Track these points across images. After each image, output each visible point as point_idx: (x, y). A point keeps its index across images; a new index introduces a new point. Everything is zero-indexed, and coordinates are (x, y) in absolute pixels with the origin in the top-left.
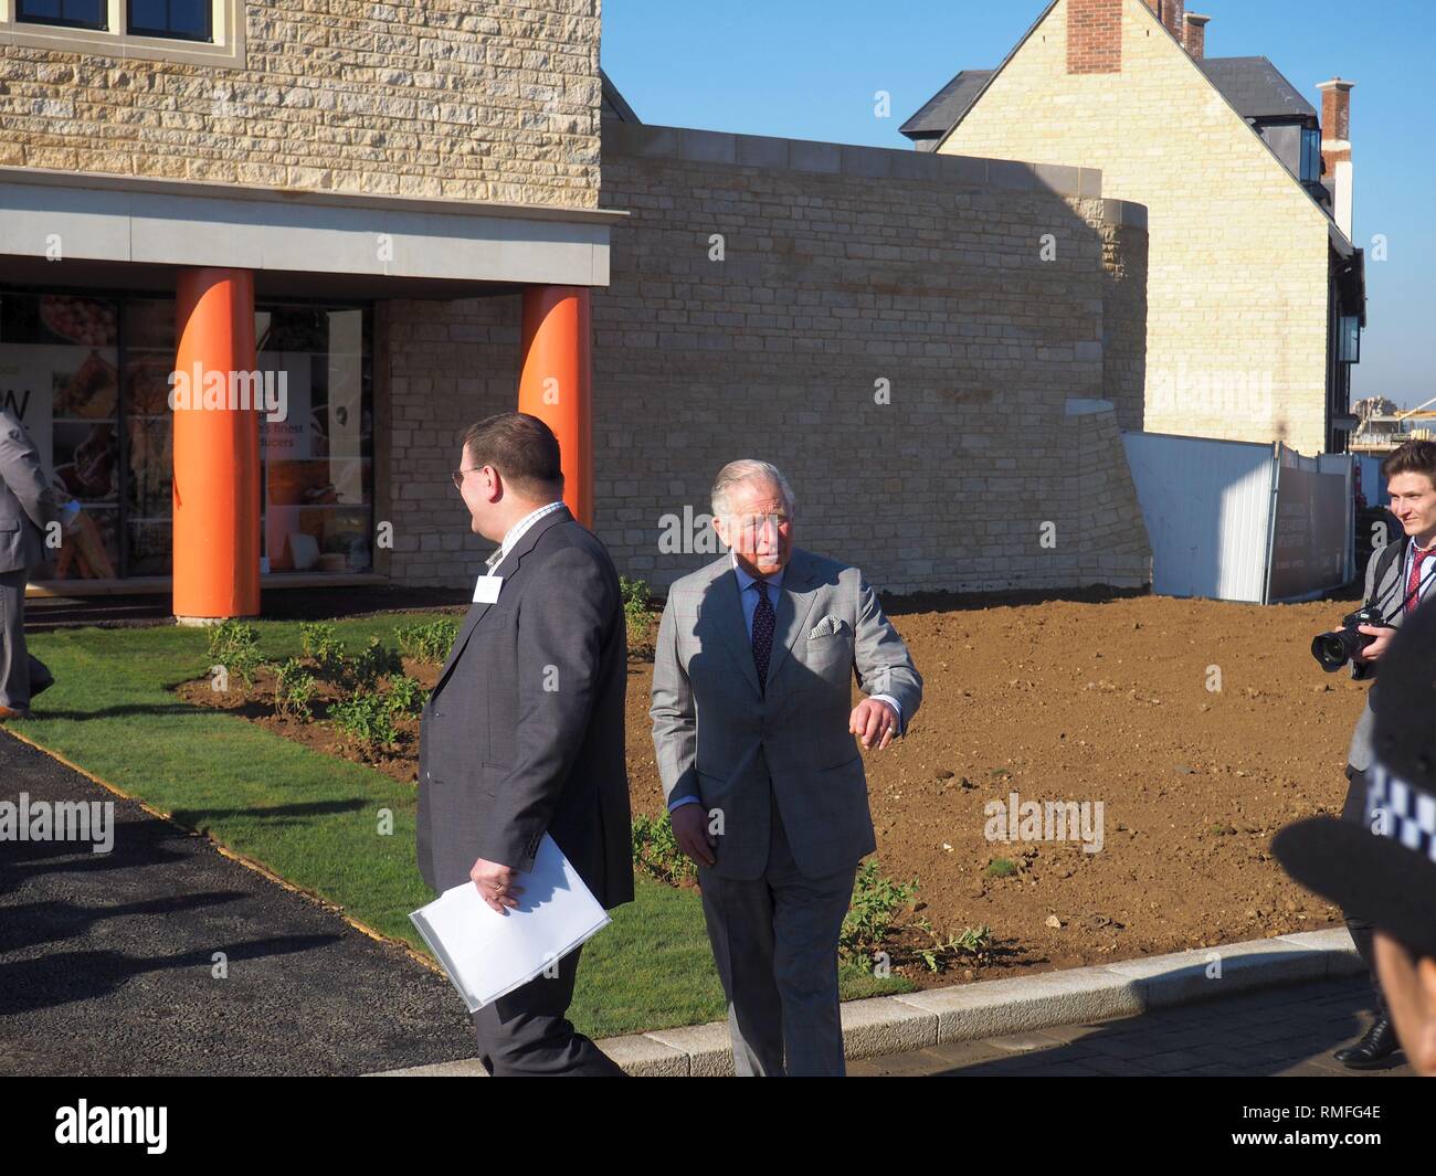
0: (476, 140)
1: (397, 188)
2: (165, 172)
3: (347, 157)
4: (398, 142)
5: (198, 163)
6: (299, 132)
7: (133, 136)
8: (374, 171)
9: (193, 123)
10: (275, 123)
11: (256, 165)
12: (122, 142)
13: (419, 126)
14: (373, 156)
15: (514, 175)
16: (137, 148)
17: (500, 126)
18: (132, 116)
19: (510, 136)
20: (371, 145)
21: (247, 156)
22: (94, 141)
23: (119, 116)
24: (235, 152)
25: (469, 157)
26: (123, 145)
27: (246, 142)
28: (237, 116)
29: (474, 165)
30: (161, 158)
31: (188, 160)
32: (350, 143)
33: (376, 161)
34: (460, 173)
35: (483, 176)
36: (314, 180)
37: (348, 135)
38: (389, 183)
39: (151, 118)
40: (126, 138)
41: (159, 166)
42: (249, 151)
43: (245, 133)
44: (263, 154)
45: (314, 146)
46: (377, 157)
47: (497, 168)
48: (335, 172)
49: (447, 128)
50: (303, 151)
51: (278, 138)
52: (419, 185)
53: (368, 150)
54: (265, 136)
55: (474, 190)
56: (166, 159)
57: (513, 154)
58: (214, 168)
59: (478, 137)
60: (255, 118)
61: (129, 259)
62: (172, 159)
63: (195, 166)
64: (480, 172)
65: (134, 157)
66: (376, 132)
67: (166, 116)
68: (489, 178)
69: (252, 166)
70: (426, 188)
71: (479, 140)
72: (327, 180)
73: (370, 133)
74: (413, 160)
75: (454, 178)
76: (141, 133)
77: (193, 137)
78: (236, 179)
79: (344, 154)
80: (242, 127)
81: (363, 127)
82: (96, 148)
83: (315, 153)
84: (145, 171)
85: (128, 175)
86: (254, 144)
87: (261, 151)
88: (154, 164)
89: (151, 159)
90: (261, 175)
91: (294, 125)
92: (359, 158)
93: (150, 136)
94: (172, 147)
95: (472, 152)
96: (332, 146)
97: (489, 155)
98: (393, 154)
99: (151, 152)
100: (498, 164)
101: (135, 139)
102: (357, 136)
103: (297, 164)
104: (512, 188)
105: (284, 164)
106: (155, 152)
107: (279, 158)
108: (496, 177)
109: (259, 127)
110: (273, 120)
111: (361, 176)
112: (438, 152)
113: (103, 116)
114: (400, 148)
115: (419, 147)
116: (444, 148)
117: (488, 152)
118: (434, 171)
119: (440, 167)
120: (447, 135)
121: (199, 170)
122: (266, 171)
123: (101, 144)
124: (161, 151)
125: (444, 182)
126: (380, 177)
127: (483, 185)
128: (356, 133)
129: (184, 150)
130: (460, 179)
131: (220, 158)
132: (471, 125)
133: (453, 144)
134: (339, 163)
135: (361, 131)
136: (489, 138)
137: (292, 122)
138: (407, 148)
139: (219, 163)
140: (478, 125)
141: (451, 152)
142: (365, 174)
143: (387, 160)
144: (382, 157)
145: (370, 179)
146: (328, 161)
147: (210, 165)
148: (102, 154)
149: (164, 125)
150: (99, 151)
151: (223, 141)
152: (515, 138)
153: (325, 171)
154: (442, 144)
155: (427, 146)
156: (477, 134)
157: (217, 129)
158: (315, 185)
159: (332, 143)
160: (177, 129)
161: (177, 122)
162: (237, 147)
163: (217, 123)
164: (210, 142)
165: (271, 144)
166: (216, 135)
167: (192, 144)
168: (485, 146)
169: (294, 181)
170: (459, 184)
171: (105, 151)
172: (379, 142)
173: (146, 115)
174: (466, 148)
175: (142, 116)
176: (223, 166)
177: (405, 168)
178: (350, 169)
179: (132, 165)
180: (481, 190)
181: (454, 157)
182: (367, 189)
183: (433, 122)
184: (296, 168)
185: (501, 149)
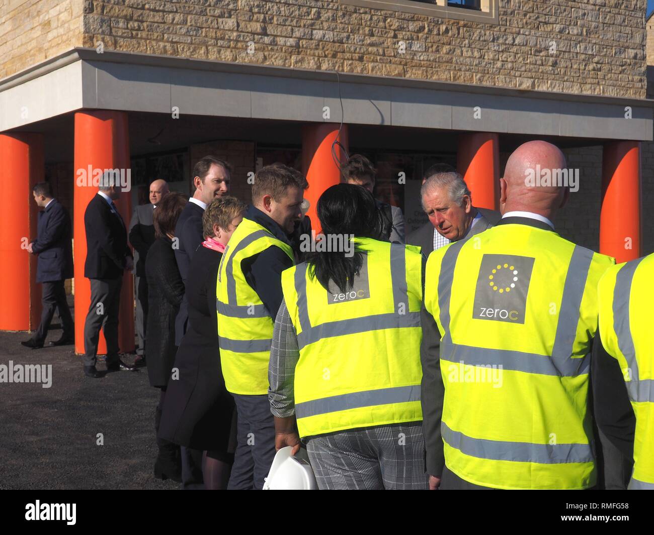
0: (596, 63)
1: (563, 89)
2: (465, 80)
3: (542, 72)
4: (563, 64)
5: (479, 75)
6: (521, 59)
7: (450, 61)
8: (553, 79)
9: (476, 54)
10: (511, 54)
11: (504, 76)
12: (446, 64)
13: (571, 55)
14: (552, 72)
15: (611, 82)
16: (453, 68)
17: (605, 55)
18: (450, 50)
19: (609, 60)
20: (551, 66)
21: (499, 72)
22: (434, 63)
23: (444, 51)
24: (495, 70)
25: (593, 72)
26: (446, 66)
27: (499, 64)
28: (495, 50)
29: (595, 76)
30: (463, 73)
31: (474, 74)
32: (543, 65)
33: (554, 74)
34: (589, 81)
35: (598, 82)
36: (528, 85)
37: (542, 60)
38: (559, 86)
39: (458, 51)
40: (448, 62)
41: (462, 77)
42: (500, 69)
43: (499, 59)
44: (506, 71)
45: (528, 66)
46: (554, 72)
47: (604, 79)
48: (536, 80)
49: (583, 56)
50: (523, 69)
51: (512, 62)
52: (572, 87)
53: (551, 68)
54: (507, 61)
55: (595, 89)
56: (465, 74)
57: (610, 71)
58: (485, 78)
59: (596, 61)
60: (502, 51)
61: (450, 128)
62: (468, 73)
63: (478, 77)
64: (597, 80)
65: (452, 72)
66: (553, 59)
67: (464, 50)
68: (601, 83)
69: (502, 77)
70: (575, 89)
71: (597, 63)
72: (533, 84)
73: (551, 59)
74: (569, 74)
75: (586, 83)
76: (454, 59)
77: (476, 62)
78: (495, 84)
79: (540, 70)
80: (497, 56)
81: (548, 56)
82: (435, 68)
83: (528, 70)
84: (456, 80)
85: (449, 82)
86: (503, 65)
87: (505, 69)
88: (460, 76)
89: (459, 74)
90: (506, 82)
91: (519, 55)
92: (547, 73)
93: (458, 61)
94: (467, 67)
95: (594, 69)
96: (536, 66)
97: (600, 71)
98: (560, 71)
99: (458, 70)
100: (604, 76)
101: (451, 63)
102: (545, 61)
103: (520, 76)
104: (611, 88)
105: (515, 76)
106: (460, 70)
107: (513, 73)
108: (604, 83)
109: (504, 56)
110: (510, 52)
111: (547, 82)
112: (579, 69)
113: (437, 51)
114: (563, 67)
115: (572, 67)
116: (582, 67)
117: (600, 70)
118: (578, 80)
119: (580, 78)
120: (583, 60)
121: (480, 79)
122: (508, 80)
123: (437, 66)
124: (463, 70)
125: (582, 85)
126: (556, 83)
127: (598, 87)
128: (545, 59)
129: (473, 68)
130: (589, 84)
131: (488, 73)
132: (593, 55)
133: (585, 65)
134: (538, 75)
135: (547, 58)
136: (601, 62)
137: (518, 54)
138: (567, 67)
139: (488, 76)
140: (596, 55)
141: (585, 69)
142: (549, 82)
143: (558, 74)
144: (556, 72)
145: (551, 84)
146: (534, 74)
147: (483, 76)
148: (437, 71)
149: (464, 55)
150: (436, 69)
151: (489, 63)
152: (611, 62)
153: (532, 80)
154: (581, 65)
155: (575, 66)
156: (596, 59)
157: (486, 57)
158: (528, 87)
159: (536, 64)
160: (469, 57)
161: (470, 54)
162: (495, 67)
163: (486, 54)
164: (484, 64)
165: (510, 65)
166: (486, 60)
167: (476, 65)
168: (599, 66)
169: (520, 85)
170: (588, 86)
171: (439, 69)
172: (555, 64)
173: (456, 50)
174: (591, 67)
175: (454, 51)
176: (489, 77)
177: (566, 78)
178: (543, 79)
179: (450, 77)
180: (597, 90)
181: (586, 72)
182: (550, 89)
183: (577, 53)
184: (520, 78)
185: (606, 67)
